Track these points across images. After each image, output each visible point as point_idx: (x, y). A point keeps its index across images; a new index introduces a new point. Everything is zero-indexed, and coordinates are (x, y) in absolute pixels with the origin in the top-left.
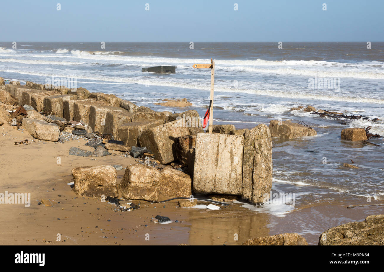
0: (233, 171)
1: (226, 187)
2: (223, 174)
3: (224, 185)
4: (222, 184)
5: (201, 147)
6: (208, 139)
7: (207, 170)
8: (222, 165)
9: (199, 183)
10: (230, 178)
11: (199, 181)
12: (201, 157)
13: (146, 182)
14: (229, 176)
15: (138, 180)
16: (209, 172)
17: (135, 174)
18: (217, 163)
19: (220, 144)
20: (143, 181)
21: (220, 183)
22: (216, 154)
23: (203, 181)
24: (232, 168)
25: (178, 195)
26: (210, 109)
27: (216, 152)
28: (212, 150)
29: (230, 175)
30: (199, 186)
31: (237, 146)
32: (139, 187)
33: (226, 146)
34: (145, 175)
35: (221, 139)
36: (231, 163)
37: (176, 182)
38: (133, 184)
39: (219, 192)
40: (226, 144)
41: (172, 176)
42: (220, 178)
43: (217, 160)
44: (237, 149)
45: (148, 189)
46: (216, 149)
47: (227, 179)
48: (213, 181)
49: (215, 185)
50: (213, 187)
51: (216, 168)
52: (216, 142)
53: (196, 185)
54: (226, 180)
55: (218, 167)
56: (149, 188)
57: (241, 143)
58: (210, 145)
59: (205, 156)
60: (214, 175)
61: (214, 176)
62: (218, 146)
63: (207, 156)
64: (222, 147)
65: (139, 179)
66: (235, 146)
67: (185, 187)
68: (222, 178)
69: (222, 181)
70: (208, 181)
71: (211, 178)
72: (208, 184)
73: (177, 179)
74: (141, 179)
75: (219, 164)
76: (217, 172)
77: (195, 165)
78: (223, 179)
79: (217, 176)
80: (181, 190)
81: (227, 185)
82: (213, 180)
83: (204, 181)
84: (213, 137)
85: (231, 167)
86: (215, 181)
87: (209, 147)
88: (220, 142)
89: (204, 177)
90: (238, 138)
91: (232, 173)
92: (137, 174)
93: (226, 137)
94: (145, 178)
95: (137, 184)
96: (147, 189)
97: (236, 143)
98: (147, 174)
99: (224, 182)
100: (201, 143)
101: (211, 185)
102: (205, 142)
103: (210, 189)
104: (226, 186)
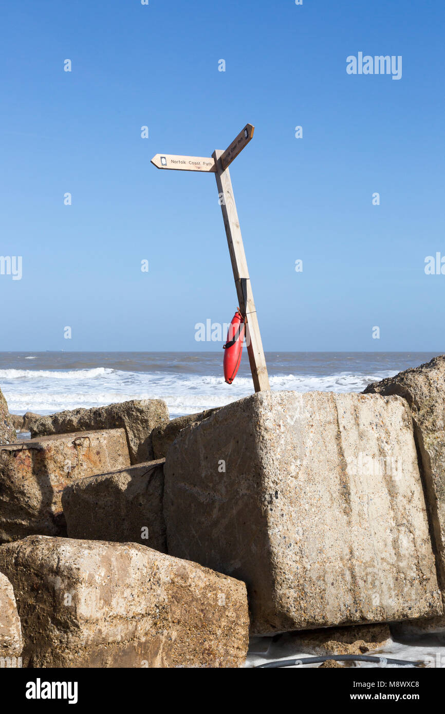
0: (403, 529)
1: (393, 593)
2: (375, 543)
3: (385, 587)
4: (377, 583)
5: (282, 442)
6: (300, 413)
7: (322, 535)
8: (365, 509)
9: (301, 589)
10: (398, 554)
11: (301, 582)
12: (293, 483)
13: (131, 615)
14: (394, 548)
15: (106, 609)
16: (328, 542)
17: (91, 583)
18: (348, 501)
19: (341, 429)
20: (122, 611)
21: (370, 579)
22: (338, 469)
23: (314, 578)
24: (395, 518)
25: (209, 654)
26: (247, 311)
27: (335, 458)
28: (320, 451)
29: (395, 541)
30: (303, 604)
31: (393, 435)
32: (110, 640)
33: (361, 436)
34: (127, 581)
35: (341, 411)
36: (389, 498)
37: (197, 600)
38: (87, 633)
39: (370, 616)
40: (361, 427)
41: (184, 577)
42: (368, 559)
43: (345, 493)
44: (397, 447)
45: (140, 644)
46: (333, 447)
47: (391, 561)
48: (348, 577)
49: (353, 590)
50: (349, 599)
51: (349, 523)
52: (330, 423)
53: (291, 600)
54: (388, 567)
55: (354, 518)
56: (143, 640)
57: (402, 424)
58: (311, 435)
59: (302, 477)
60: (347, 551)
61: (348, 557)
62: (338, 437)
63: (310, 480)
64: (350, 438)
65: (107, 602)
66: (387, 433)
67: (231, 613)
68: (372, 560)
69: (376, 570)
70: (330, 578)
71: (338, 565)
72: (331, 591)
73: (202, 585)
74: (114, 603)
75: (355, 506)
76: (354, 538)
77: (271, 520)
78: (378, 565)
79: (356, 553)
80: (219, 632)
81: (392, 586)
82: (348, 573)
83: (319, 578)
84: (315, 402)
85: (392, 514)
86: (353, 577)
87: (309, 443)
88: (343, 422)
89: (317, 565)
90: (389, 406)
91: (401, 536)
92: (98, 579)
93: (356, 402)
94: (127, 592)
95: (100, 631)
96: (136, 644)
97: (388, 423)
98: (134, 577)
99: (381, 574)
100: (283, 429)
101: (342, 592)
102: (292, 423)
103: (343, 608)
104: (390, 589)
